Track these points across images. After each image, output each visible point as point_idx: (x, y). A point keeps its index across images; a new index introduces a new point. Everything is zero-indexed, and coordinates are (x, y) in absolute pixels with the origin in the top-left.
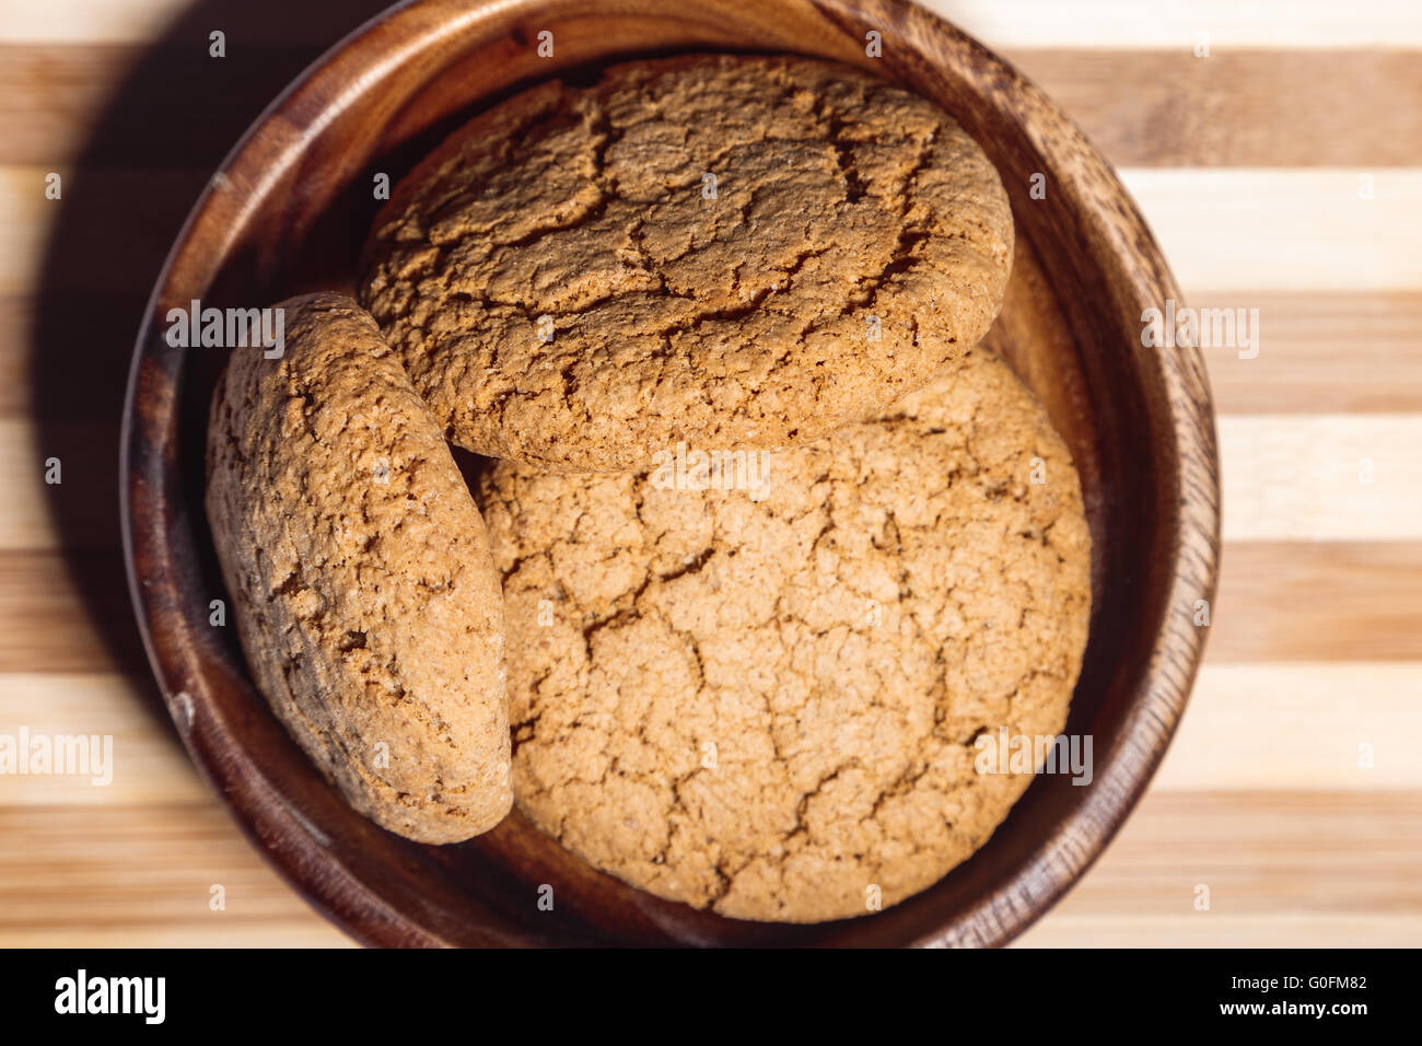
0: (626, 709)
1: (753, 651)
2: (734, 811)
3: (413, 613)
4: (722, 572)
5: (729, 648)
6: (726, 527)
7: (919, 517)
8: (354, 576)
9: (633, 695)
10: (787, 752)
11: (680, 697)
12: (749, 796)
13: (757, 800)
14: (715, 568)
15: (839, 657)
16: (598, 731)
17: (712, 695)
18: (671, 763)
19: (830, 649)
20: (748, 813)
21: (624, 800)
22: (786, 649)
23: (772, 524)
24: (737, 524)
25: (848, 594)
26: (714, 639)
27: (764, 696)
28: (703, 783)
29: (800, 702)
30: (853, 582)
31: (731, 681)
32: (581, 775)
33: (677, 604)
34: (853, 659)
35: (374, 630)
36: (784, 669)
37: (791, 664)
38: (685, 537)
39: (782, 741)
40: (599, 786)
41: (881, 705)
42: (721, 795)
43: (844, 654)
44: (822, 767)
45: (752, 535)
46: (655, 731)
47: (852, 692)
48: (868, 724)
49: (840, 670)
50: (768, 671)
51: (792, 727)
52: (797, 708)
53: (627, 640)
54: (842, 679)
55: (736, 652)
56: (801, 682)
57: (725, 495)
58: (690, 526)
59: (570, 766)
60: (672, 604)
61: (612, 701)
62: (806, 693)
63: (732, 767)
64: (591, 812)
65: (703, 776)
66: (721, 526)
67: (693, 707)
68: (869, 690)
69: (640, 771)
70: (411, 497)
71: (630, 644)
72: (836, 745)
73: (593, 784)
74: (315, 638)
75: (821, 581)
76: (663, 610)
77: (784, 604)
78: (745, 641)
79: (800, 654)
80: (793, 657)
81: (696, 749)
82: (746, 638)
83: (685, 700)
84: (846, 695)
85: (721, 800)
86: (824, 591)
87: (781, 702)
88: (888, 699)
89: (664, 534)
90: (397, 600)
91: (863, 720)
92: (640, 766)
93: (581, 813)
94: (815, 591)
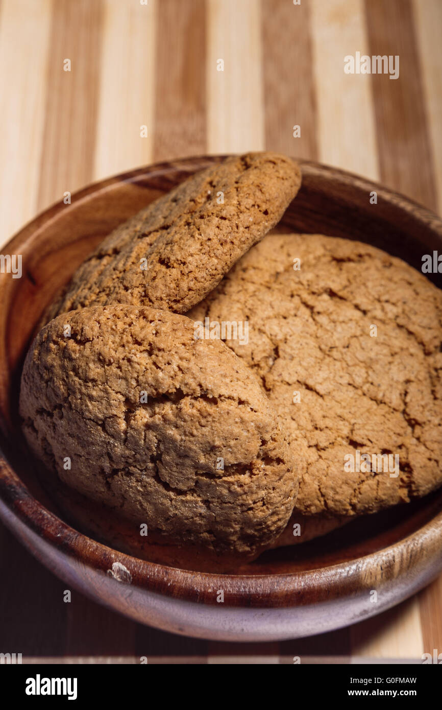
0: (301, 423)
1: (329, 370)
2: (382, 431)
3: (193, 358)
4: (288, 350)
5: (318, 375)
6: (273, 333)
7: (341, 284)
8: (155, 368)
9: (299, 415)
10: (380, 396)
11: (318, 404)
12: (382, 421)
13: (387, 422)
14: (284, 351)
15: (363, 349)
16: (299, 439)
17: (330, 397)
18: (340, 431)
19: (356, 348)
20: (389, 428)
21: (336, 457)
22: (340, 361)
23: (290, 320)
24: (276, 329)
25: (343, 325)
26: (310, 376)
27: (350, 384)
28: (359, 429)
29: (365, 375)
30: (341, 319)
31: (331, 387)
32: (310, 461)
33: (283, 373)
34: (369, 345)
35: (181, 382)
36: (347, 368)
37: (347, 364)
38: (261, 348)
39: (373, 395)
40: (320, 460)
41: (396, 353)
42: (371, 428)
43: (364, 345)
44: (398, 392)
45: (286, 330)
46: (321, 424)
47: (381, 357)
48: (399, 364)
49: (368, 352)
50: (341, 373)
51: (372, 386)
52: (366, 378)
53: (277, 398)
54: (372, 355)
55: (323, 374)
56: (358, 368)
57: (262, 322)
58: (260, 342)
59: (301, 461)
60: (281, 375)
61: (294, 425)
62: (364, 371)
63: (364, 416)
64: (327, 474)
65: (356, 427)
66: (271, 335)
67: (327, 405)
68: (386, 351)
69: (331, 442)
70: (151, 322)
71: (279, 399)
72: (395, 379)
73: (317, 461)
74: (159, 419)
75: (328, 328)
76: (280, 379)
77: (323, 347)
78: (322, 369)
79: (348, 359)
80: (346, 361)
81: (344, 419)
82: (321, 367)
83: (321, 405)
84: (380, 359)
85: (373, 430)
86: (333, 331)
87: (359, 381)
88: (397, 350)
89: (252, 354)
90: (181, 359)
91: (396, 363)
92: (329, 440)
93: (324, 478)
94: (330, 334)
